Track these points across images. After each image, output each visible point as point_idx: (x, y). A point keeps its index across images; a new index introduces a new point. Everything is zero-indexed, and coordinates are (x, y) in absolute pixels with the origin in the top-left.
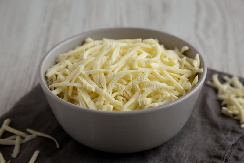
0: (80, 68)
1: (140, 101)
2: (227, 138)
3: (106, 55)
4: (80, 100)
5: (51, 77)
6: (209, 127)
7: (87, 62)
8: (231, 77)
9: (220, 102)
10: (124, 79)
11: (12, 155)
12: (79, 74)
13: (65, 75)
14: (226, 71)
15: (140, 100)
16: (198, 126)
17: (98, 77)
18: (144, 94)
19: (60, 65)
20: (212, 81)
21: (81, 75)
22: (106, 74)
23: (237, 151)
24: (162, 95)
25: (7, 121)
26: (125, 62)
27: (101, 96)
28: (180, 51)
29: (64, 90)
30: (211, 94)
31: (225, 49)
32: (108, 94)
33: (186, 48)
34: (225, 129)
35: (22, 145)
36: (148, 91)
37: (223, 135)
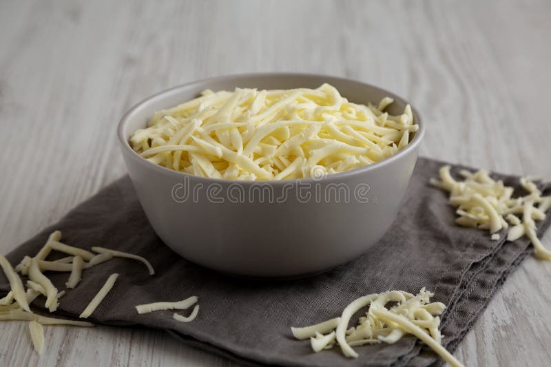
0: (194, 123)
1: (305, 170)
2: (466, 255)
3: (241, 106)
4: (195, 170)
5: (140, 143)
6: (433, 244)
7: (207, 115)
8: (473, 171)
9: (453, 208)
10: (275, 137)
11: (67, 283)
12: (192, 132)
13: (167, 139)
14: (465, 163)
15: (303, 169)
16: (413, 241)
17: (228, 135)
18: (310, 159)
19: (155, 128)
20: (440, 179)
21: (196, 133)
22: (241, 130)
23: (483, 274)
24: (343, 160)
25: (55, 235)
26: (276, 114)
27: (234, 164)
28: (377, 108)
29: (165, 160)
30: (437, 198)
31: (466, 137)
32: (246, 158)
33: (388, 100)
34: (462, 244)
35: (84, 272)
36: (319, 154)
37: (458, 253)
